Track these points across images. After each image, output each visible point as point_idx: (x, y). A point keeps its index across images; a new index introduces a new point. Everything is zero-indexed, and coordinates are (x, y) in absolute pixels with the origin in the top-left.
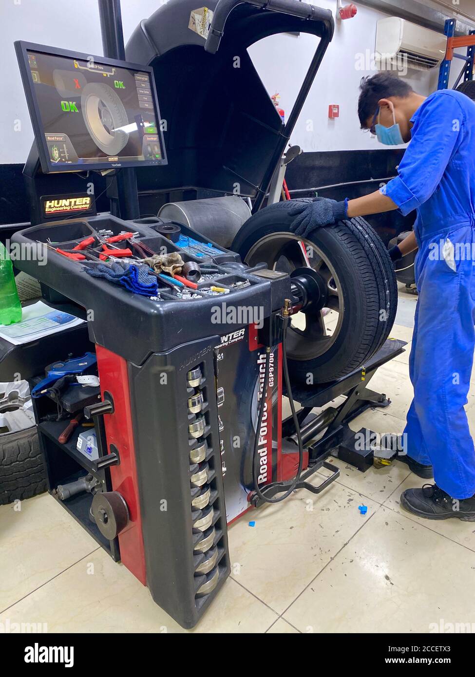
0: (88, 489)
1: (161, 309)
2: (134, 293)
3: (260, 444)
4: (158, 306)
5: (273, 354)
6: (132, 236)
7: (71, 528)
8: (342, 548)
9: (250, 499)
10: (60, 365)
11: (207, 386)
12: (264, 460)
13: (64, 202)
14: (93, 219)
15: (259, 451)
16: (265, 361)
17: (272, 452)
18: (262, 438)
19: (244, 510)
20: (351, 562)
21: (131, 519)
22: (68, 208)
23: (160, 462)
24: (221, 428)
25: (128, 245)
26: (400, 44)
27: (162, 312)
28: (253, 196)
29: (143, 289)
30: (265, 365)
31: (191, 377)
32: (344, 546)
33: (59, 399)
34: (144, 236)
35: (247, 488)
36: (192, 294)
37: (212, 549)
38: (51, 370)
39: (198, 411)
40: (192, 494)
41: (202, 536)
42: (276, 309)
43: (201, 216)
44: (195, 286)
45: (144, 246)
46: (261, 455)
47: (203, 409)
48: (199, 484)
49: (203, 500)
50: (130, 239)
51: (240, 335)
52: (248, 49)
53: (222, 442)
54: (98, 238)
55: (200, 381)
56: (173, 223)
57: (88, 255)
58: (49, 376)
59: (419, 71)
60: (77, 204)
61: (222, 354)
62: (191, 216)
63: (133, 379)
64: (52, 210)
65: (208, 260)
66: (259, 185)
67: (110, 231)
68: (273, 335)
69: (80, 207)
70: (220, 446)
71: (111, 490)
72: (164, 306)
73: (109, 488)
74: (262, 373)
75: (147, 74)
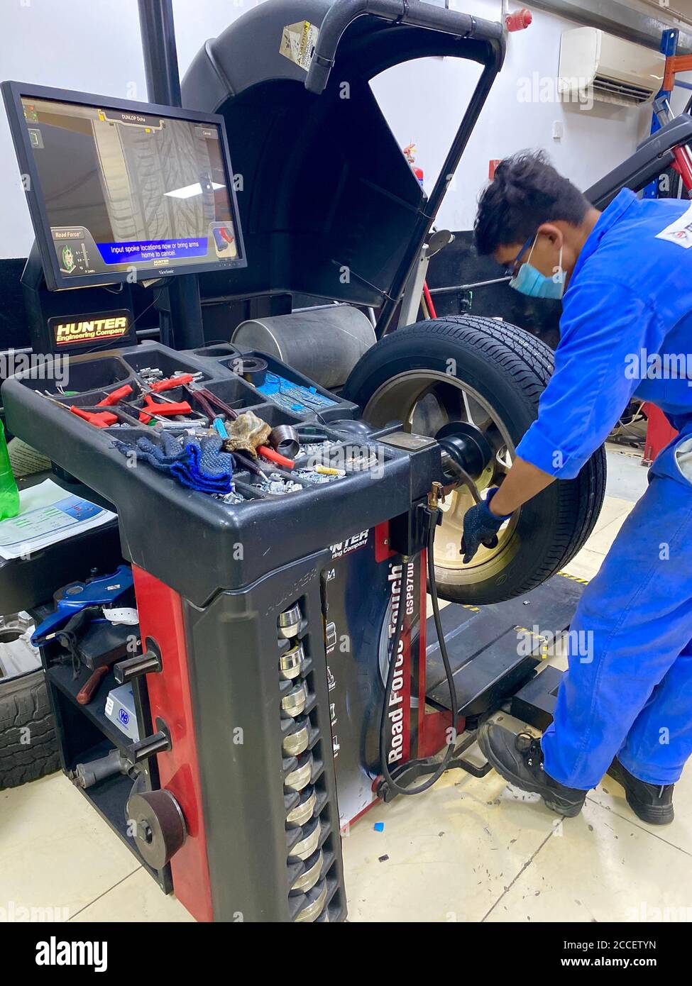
0: (124, 771)
1: (236, 519)
2: (193, 489)
3: (391, 703)
4: (231, 513)
5: (412, 564)
6: (192, 380)
7: (97, 833)
8: (522, 870)
9: (376, 788)
10: (76, 589)
11: (310, 632)
12: (397, 727)
13: (86, 326)
14: (131, 351)
15: (390, 715)
16: (400, 575)
17: (410, 714)
18: (395, 694)
19: (366, 805)
20: (537, 895)
21: (189, 832)
22: (92, 335)
23: (234, 760)
24: (332, 686)
25: (184, 395)
26: (596, 67)
27: (238, 524)
28: (378, 306)
29: (207, 482)
30: (400, 582)
31: (284, 623)
32: (525, 868)
33: (75, 649)
34: (210, 378)
35: (372, 772)
36: (286, 480)
37: (318, 884)
38: (63, 597)
39: (297, 674)
40: (287, 805)
41: (302, 868)
42: (417, 497)
43: (299, 340)
44: (290, 463)
45: (211, 396)
46: (394, 719)
47: (304, 669)
48: (299, 787)
49: (305, 811)
50: (188, 384)
51: (361, 539)
52: (370, 82)
53: (333, 706)
54: (139, 384)
55: (300, 626)
56: (256, 355)
57: (122, 415)
58: (60, 607)
59: (623, 107)
60: (105, 328)
61: (333, 570)
62: (282, 340)
63: (191, 627)
64: (67, 339)
65: (309, 417)
66: (387, 289)
67: (157, 370)
68: (414, 536)
69: (111, 332)
70: (330, 714)
71: (159, 788)
72: (240, 513)
73: (156, 784)
74: (396, 595)
75: (214, 126)
